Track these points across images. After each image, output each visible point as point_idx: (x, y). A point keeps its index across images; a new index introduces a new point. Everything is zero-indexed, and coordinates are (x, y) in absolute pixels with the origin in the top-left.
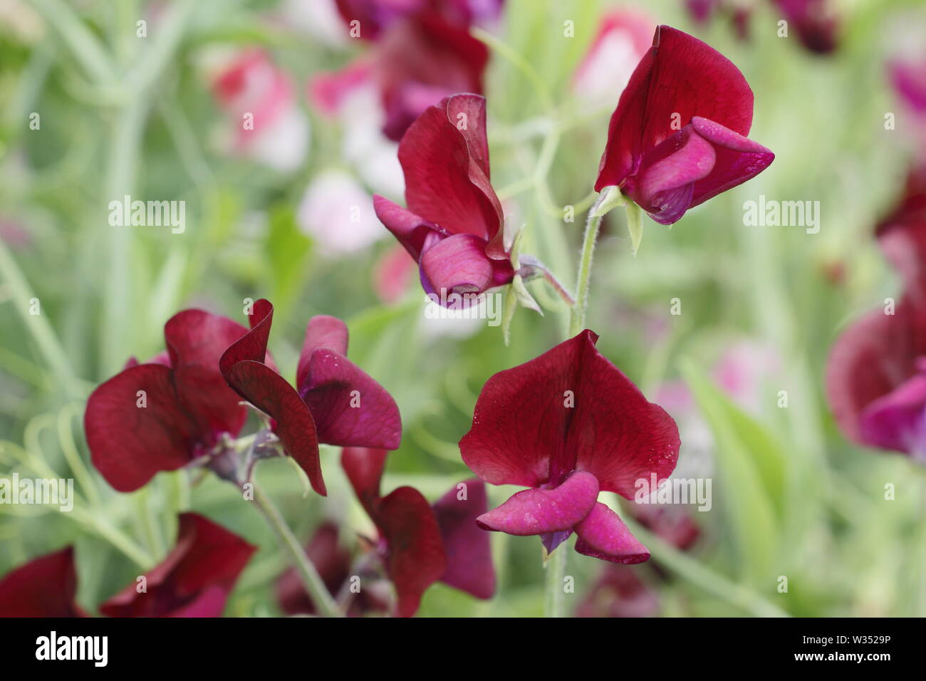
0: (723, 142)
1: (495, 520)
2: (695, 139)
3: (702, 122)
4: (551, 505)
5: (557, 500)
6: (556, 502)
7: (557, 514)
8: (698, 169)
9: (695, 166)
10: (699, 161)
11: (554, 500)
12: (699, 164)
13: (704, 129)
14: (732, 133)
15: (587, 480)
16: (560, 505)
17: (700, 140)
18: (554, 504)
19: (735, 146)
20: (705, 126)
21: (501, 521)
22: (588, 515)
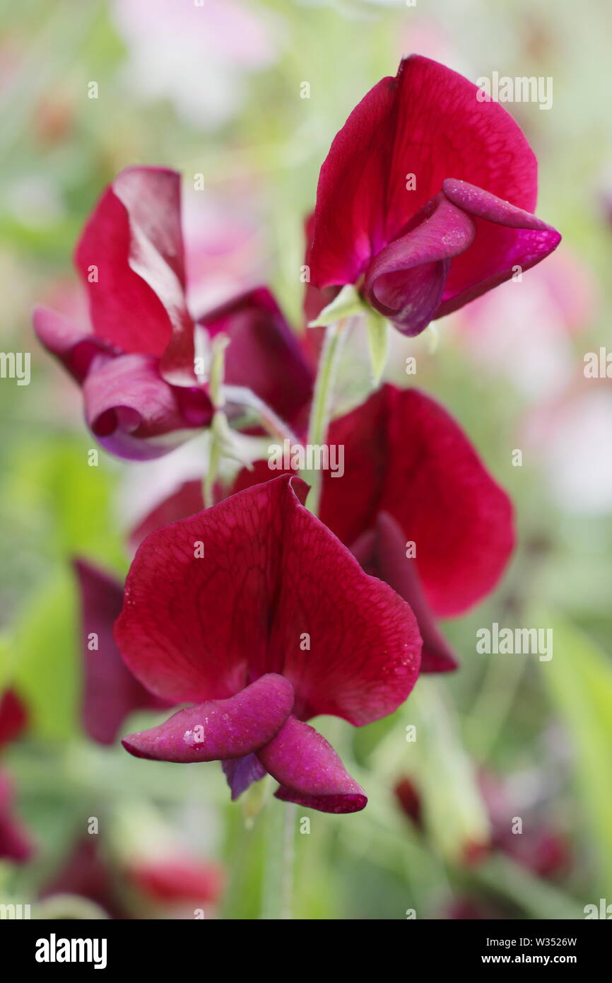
0: (484, 211)
1: (144, 739)
2: (445, 208)
3: (456, 185)
4: (221, 719)
5: (230, 712)
6: (229, 715)
7: (230, 731)
8: (443, 245)
9: (439, 242)
10: (444, 234)
11: (226, 712)
12: (443, 238)
13: (457, 194)
14: (497, 200)
15: (275, 685)
16: (236, 720)
17: (451, 208)
18: (226, 717)
19: (501, 219)
20: (461, 190)
21: (153, 741)
22: (276, 735)
